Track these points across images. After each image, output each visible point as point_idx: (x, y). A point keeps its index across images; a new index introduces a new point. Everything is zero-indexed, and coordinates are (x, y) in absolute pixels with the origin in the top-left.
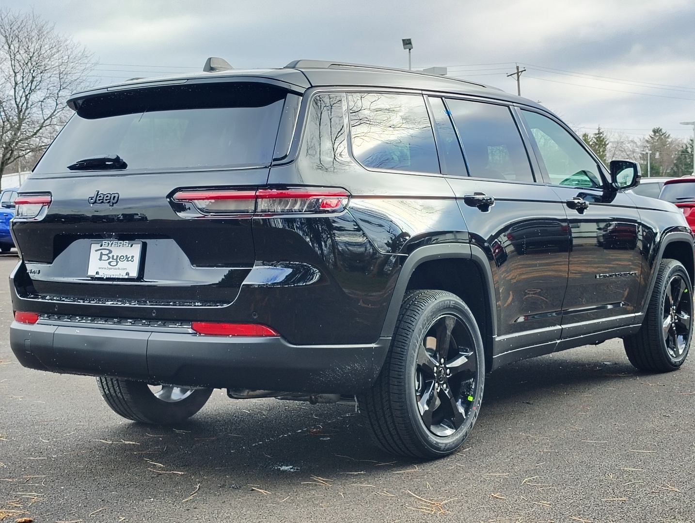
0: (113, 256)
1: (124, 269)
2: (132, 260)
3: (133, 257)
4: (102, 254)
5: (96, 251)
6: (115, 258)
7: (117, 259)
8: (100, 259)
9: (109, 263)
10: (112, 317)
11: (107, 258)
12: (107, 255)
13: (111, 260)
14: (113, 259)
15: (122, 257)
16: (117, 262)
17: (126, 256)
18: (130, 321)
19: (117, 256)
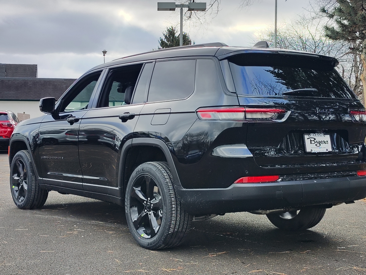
0: (317, 141)
1: (324, 148)
2: (327, 143)
3: (327, 141)
4: (311, 141)
5: (308, 139)
6: (318, 142)
7: (319, 143)
8: (311, 143)
9: (316, 145)
10: (327, 172)
11: (314, 143)
12: (313, 141)
13: (316, 143)
14: (317, 143)
15: (322, 142)
16: (320, 144)
17: (324, 141)
18: (336, 173)
19: (319, 141)
